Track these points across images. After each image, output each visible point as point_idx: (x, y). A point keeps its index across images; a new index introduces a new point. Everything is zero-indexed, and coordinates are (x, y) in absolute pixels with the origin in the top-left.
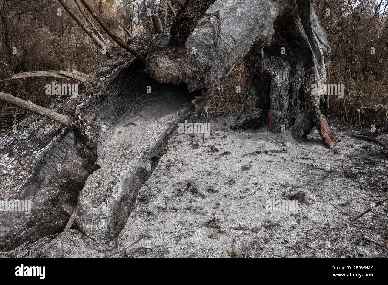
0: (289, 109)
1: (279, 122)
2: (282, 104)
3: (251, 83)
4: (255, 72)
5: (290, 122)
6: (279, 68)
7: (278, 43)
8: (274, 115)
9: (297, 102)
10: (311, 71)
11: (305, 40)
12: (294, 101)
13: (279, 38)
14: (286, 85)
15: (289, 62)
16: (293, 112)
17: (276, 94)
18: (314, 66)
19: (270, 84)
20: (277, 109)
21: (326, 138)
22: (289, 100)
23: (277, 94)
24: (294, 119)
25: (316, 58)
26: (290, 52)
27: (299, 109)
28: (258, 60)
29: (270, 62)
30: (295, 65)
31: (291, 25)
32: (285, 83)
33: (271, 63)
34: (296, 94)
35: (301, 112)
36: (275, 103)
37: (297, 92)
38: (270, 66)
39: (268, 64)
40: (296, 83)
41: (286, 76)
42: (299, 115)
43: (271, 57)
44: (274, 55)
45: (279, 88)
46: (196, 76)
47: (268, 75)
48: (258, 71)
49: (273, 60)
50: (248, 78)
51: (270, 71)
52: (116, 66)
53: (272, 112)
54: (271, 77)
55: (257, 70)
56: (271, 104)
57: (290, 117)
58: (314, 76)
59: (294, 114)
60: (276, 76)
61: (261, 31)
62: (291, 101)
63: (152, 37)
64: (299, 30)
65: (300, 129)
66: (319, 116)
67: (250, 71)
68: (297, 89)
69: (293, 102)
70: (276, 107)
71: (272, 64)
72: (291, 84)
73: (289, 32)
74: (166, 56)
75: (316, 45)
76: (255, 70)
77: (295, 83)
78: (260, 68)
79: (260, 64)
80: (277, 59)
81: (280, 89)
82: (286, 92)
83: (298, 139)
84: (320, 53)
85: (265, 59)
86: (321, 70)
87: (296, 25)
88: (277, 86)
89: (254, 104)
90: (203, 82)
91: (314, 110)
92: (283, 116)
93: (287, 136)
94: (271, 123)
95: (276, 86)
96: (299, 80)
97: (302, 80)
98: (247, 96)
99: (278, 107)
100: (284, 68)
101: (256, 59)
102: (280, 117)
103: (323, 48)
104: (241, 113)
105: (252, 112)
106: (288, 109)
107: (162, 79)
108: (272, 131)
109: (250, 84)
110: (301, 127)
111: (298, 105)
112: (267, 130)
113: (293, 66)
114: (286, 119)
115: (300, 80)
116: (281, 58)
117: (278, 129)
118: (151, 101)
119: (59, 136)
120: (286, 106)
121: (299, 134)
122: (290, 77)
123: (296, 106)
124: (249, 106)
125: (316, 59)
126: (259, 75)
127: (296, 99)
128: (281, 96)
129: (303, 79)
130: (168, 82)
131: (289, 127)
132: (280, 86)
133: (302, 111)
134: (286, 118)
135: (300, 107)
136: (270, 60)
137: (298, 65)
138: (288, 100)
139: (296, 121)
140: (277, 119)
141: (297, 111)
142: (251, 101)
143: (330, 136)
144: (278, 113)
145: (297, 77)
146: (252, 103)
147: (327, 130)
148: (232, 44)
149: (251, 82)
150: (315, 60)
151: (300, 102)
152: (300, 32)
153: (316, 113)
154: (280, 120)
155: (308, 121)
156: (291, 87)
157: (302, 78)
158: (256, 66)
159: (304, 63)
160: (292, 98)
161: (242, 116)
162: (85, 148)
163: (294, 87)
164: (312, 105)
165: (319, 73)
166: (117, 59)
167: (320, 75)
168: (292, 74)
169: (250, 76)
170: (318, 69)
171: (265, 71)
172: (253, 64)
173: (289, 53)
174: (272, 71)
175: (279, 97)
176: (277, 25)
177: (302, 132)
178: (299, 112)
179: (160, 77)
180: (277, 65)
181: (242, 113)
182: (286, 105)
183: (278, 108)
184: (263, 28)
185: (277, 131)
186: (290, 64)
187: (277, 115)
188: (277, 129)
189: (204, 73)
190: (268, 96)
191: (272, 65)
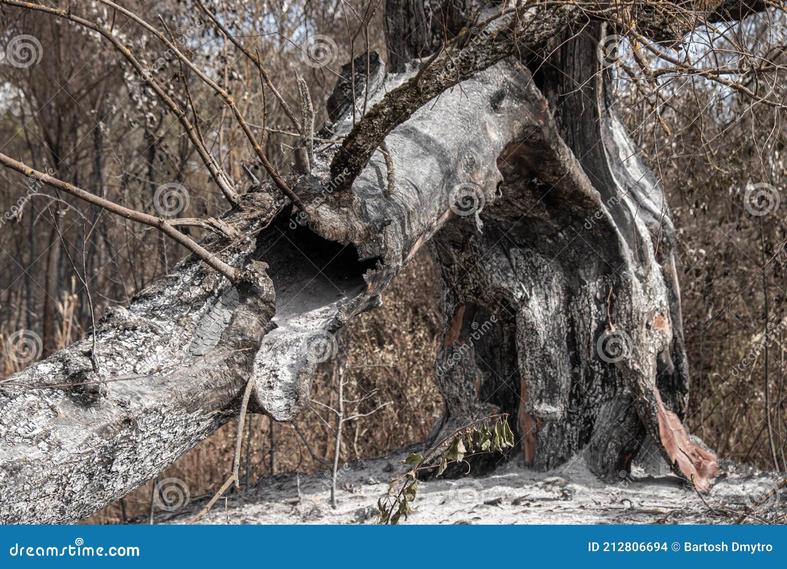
0: (575, 396)
1: (550, 435)
2: (553, 380)
3: (461, 331)
4: (471, 298)
5: (581, 433)
6: (535, 280)
7: (525, 211)
8: (533, 416)
9: (593, 372)
10: (621, 282)
11: (593, 201)
12: (586, 371)
13: (523, 196)
14: (559, 325)
15: (561, 260)
16: (586, 401)
17: (532, 352)
18: (626, 268)
19: (515, 329)
20: (540, 398)
21: (679, 461)
22: (573, 369)
23: (537, 354)
24: (590, 421)
25: (630, 247)
26: (560, 235)
27: (601, 390)
28: (474, 263)
29: (508, 265)
30: (577, 267)
31: (548, 163)
32: (555, 319)
33: (512, 267)
34: (589, 347)
35: (606, 400)
36: (532, 383)
37: (589, 343)
38: (509, 274)
39: (504, 270)
40: (585, 318)
41: (554, 302)
42: (603, 407)
43: (512, 250)
44: (520, 246)
45: (541, 336)
46: (369, 234)
47: (508, 302)
48: (477, 293)
49: (517, 259)
50: (450, 318)
51: (512, 289)
52: (255, 219)
53: (528, 409)
54: (516, 304)
55: (476, 289)
56: (523, 386)
57: (580, 418)
58: (630, 296)
59: (588, 407)
60: (528, 300)
61: (472, 174)
62: (576, 370)
63: (295, 180)
64: (570, 176)
65: (607, 446)
66: (649, 397)
67: (456, 296)
68: (589, 334)
69: (582, 374)
70: (538, 392)
71: (515, 269)
72: (571, 322)
73: (547, 180)
74: (325, 205)
75: (626, 214)
76: (471, 291)
77: (582, 318)
78: (483, 283)
79: (482, 271)
80: (527, 255)
81: (542, 338)
82: (559, 345)
83: (606, 474)
84: (638, 234)
85: (494, 258)
86: (645, 278)
87: (559, 161)
88: (534, 332)
89: (473, 393)
90: (380, 246)
91: (635, 382)
92: (559, 415)
93: (574, 471)
94: (528, 441)
95: (532, 329)
96: (590, 308)
97: (599, 309)
98: (452, 370)
99: (542, 391)
100: (549, 280)
101: (469, 260)
102: (552, 421)
103: (651, 224)
104: (437, 428)
105: (469, 419)
106: (572, 396)
107: (326, 235)
108: (532, 465)
109: (459, 333)
110: (610, 439)
111: (597, 381)
112: (519, 465)
113: (571, 269)
114: (569, 426)
115: (594, 307)
116: (538, 251)
117: (548, 459)
118: (284, 291)
119: (213, 298)
120: (563, 387)
121: (605, 460)
122: (568, 302)
123: (591, 384)
124: (461, 399)
125: (631, 251)
126: (484, 305)
127: (589, 363)
128: (547, 359)
129: (603, 306)
130: (334, 239)
131: (580, 447)
132: (542, 329)
133: (610, 394)
134: (569, 420)
135: (603, 386)
136: (510, 259)
137: (584, 268)
138: (567, 368)
139: (595, 427)
140: (543, 426)
141: (596, 397)
142: (465, 382)
143: (694, 460)
144: (545, 408)
145: (586, 301)
146: (468, 387)
147: (684, 445)
148: (414, 198)
149: (460, 327)
150: (628, 253)
151: (602, 371)
152: (574, 180)
153: (642, 388)
154: (551, 429)
155: (628, 419)
156: (573, 329)
157: (598, 302)
158: (471, 281)
159: (600, 263)
160: (580, 363)
161: (441, 434)
162: (259, 302)
163: (581, 329)
164: (628, 368)
165: (644, 288)
166: (252, 211)
167: (645, 292)
168: (571, 293)
169: (457, 309)
170: (638, 275)
171: (498, 290)
172: (462, 273)
173: (559, 238)
174: (515, 289)
175: (543, 361)
176: (513, 164)
177: (613, 454)
178: (601, 401)
179: (324, 231)
180: (529, 271)
181: (441, 428)
182: (564, 381)
183: (544, 394)
184: (474, 169)
185: (548, 463)
186: (563, 266)
187: (541, 416)
188: (546, 456)
189: (380, 231)
190: (513, 364)
191: (515, 272)
